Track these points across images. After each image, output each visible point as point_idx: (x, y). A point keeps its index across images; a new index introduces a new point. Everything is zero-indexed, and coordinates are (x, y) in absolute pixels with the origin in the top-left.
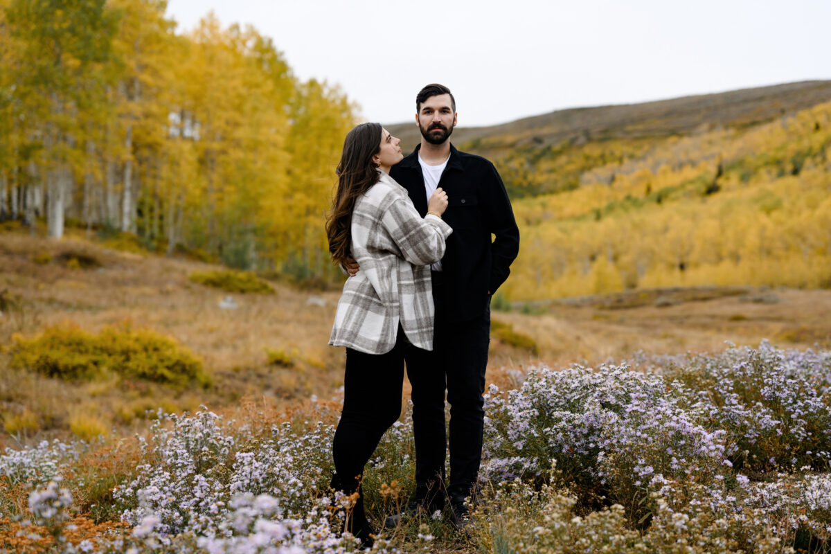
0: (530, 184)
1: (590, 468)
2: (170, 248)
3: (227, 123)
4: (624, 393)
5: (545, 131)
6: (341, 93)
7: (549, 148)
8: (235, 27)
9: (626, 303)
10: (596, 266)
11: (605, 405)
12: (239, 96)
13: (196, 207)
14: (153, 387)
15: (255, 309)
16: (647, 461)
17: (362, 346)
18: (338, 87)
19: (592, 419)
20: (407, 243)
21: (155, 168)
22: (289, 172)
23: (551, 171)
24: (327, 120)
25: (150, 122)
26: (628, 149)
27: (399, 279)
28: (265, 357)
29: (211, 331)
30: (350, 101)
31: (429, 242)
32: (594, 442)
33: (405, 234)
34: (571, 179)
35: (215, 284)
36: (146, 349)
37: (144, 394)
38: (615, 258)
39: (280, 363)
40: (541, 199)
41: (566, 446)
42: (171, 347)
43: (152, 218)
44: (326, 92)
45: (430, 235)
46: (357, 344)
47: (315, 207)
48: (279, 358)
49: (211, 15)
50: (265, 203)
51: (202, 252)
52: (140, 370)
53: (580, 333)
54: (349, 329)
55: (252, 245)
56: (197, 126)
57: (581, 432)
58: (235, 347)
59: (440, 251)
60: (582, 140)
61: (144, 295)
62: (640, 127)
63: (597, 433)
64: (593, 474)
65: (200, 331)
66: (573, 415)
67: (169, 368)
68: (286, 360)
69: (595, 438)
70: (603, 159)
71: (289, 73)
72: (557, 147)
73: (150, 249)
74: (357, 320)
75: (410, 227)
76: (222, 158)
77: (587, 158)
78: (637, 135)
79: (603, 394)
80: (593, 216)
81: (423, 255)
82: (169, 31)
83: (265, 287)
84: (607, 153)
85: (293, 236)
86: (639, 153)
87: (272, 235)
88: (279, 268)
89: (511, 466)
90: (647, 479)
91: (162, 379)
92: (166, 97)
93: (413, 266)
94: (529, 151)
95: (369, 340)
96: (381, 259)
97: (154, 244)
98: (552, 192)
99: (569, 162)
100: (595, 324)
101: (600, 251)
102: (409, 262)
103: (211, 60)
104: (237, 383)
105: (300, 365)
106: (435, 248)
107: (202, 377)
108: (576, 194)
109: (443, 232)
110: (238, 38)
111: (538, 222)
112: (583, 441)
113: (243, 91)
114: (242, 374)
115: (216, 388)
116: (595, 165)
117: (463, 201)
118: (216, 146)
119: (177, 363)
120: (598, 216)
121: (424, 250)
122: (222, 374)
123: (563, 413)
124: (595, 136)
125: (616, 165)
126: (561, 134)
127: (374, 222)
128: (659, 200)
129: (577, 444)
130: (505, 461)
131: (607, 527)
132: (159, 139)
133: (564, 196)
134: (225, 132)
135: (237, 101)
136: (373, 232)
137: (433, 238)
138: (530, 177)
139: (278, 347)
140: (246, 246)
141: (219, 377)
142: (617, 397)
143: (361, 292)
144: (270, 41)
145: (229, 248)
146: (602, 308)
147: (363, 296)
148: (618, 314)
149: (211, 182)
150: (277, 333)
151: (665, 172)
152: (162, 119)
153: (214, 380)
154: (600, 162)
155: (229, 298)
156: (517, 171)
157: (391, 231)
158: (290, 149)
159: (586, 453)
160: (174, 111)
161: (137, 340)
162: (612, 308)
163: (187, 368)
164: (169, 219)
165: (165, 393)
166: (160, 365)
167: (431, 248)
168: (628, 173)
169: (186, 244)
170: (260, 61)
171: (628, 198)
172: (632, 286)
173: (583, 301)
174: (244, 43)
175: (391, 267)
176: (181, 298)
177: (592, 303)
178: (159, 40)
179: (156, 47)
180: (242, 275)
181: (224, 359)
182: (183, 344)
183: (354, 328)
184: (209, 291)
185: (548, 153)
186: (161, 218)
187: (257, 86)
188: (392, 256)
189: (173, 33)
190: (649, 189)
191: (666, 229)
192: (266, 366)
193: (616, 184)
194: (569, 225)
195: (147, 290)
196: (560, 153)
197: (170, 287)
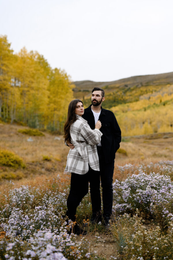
0: (124, 99)
1: (147, 207)
2: (12, 121)
3: (29, 82)
4: (158, 183)
5: (128, 83)
6: (65, 72)
7: (130, 88)
8: (32, 52)
9: (154, 137)
10: (145, 125)
11: (152, 187)
12: (33, 73)
13: (20, 108)
14: (7, 168)
15: (39, 141)
16: (166, 209)
17: (77, 172)
18: (64, 70)
19: (148, 192)
20: (89, 139)
21: (7, 96)
22: (49, 97)
23: (130, 95)
24: (60, 81)
25: (5, 82)
26: (154, 89)
27: (87, 150)
28: (42, 158)
29: (25, 149)
30: (68, 75)
31: (96, 138)
32: (149, 200)
33: (88, 136)
34: (137, 98)
35: (26, 133)
36: (5, 156)
37: (5, 171)
38: (150, 123)
39: (47, 160)
40: (127, 104)
41: (140, 200)
42: (13, 155)
43: (6, 112)
44: (60, 72)
45: (96, 136)
46: (76, 171)
47: (57, 108)
48: (46, 158)
49: (24, 48)
50: (41, 107)
51: (21, 122)
52: (3, 163)
53: (140, 148)
54: (73, 167)
55: (37, 121)
56: (20, 83)
57: (145, 196)
58: (33, 155)
59: (99, 141)
60: (140, 86)
61: (3, 137)
62: (158, 82)
63: (150, 196)
64: (148, 209)
65: (22, 149)
66: (142, 191)
67: (12, 162)
68: (48, 159)
69: (149, 198)
70: (147, 92)
71: (49, 66)
72: (132, 88)
73: (5, 122)
74: (75, 164)
75: (90, 134)
76: (28, 93)
77: (142, 91)
78: (157, 84)
79: (152, 184)
80: (144, 110)
81: (94, 142)
82: (11, 53)
83: (41, 134)
84: (148, 90)
85: (50, 117)
86: (158, 90)
87: (43, 117)
88: (45, 127)
89: (123, 207)
90: (166, 215)
91: (10, 166)
92: (10, 74)
93: (91, 145)
94: (123, 89)
95: (80, 170)
96: (81, 144)
97: (7, 120)
98: (131, 102)
99: (136, 93)
100: (144, 144)
101: (146, 121)
102: (90, 145)
103: (24, 62)
104: (34, 166)
105: (53, 160)
106: (98, 140)
107: (22, 165)
108: (138, 102)
109: (100, 135)
110: (33, 55)
111: (126, 112)
112: (145, 199)
113: (34, 72)
114: (35, 163)
115: (27, 168)
116: (144, 94)
117: (106, 125)
118: (26, 89)
119: (15, 161)
120: (145, 110)
121: (94, 141)
122: (28, 163)
123: (139, 190)
124: (144, 84)
125: (150, 93)
126: (133, 84)
127: (78, 133)
128: (164, 105)
129: (143, 200)
130: (121, 205)
131: (155, 235)
132: (8, 87)
133: (134, 103)
134: (29, 84)
135: (32, 75)
136: (78, 136)
137: (97, 136)
138: (124, 97)
139: (46, 155)
140: (35, 121)
141: (28, 165)
142: (156, 184)
143: (76, 155)
144: (43, 56)
145: (30, 121)
146: (147, 139)
147: (77, 156)
148: (152, 141)
149: (24, 100)
150: (45, 150)
151: (166, 96)
152: (9, 80)
153: (26, 166)
154: (146, 93)
155: (30, 138)
156: (120, 96)
157: (83, 135)
158: (49, 90)
159: (146, 203)
160: (13, 78)
161: (2, 153)
162: (150, 139)
163: (18, 162)
164: (11, 112)
165: (11, 170)
166: (9, 161)
167: (97, 140)
168: (154, 96)
169: (17, 120)
170: (39, 63)
171: (155, 104)
172: (156, 132)
173: (141, 137)
174: (34, 57)
175: (84, 146)
176: (15, 138)
177: (143, 137)
178: (8, 56)
179: (7, 58)
180: (34, 130)
181: (29, 158)
182: (16, 154)
183: (74, 166)
184: (24, 135)
185: (129, 90)
186: (9, 112)
187: (39, 70)
188: (85, 143)
189: (12, 54)
190: (161, 101)
191: (166, 114)
192: (42, 161)
193: (151, 100)
194: (136, 112)
195: (5, 135)
196: (133, 90)
197: (12, 134)
